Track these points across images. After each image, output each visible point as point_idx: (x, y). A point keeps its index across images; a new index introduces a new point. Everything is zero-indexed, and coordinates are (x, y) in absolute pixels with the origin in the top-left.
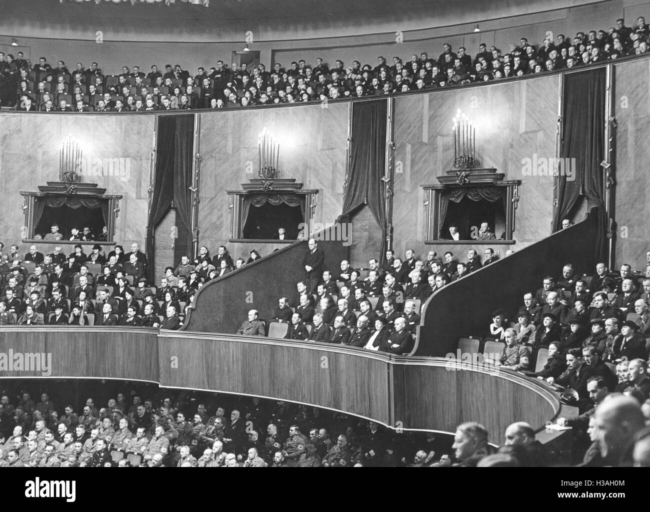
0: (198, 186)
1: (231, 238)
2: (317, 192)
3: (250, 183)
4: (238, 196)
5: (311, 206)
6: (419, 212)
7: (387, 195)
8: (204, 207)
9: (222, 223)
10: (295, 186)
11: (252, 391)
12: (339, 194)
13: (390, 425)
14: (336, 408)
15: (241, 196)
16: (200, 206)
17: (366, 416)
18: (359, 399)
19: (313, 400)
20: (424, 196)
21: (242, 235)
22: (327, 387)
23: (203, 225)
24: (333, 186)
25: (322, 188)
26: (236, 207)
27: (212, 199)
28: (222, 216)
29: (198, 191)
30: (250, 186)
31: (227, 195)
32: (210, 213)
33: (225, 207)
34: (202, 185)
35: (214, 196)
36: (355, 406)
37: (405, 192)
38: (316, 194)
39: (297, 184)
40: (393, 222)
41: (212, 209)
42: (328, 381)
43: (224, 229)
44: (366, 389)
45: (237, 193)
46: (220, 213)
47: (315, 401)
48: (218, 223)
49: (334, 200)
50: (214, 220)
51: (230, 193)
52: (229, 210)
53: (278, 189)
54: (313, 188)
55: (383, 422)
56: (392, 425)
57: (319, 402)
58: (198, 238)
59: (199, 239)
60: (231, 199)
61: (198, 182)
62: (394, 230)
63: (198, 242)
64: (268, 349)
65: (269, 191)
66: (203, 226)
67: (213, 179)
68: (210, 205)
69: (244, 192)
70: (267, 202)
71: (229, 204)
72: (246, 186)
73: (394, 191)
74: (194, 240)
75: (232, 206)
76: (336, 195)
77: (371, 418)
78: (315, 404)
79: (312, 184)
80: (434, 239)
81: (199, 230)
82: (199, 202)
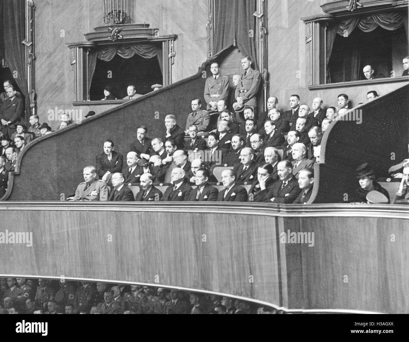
0: (33, 39)
1: (75, 100)
2: (175, 37)
3: (94, 31)
4: (81, 49)
5: (170, 55)
6: (300, 51)
7: (261, 33)
8: (42, 65)
9: (63, 83)
10: (148, 32)
11: (94, 274)
12: (202, 38)
13: (281, 305)
14: (205, 289)
15: (85, 49)
16: (37, 64)
17: (247, 296)
18: (236, 275)
19: (173, 281)
20: (306, 31)
21: (88, 96)
22: (191, 262)
23: (43, 87)
24: (194, 30)
25: (182, 32)
26: (80, 63)
27: (51, 54)
28: (63, 74)
29: (33, 46)
30: (94, 36)
31: (68, 49)
32: (49, 72)
33: (67, 65)
34: (37, 38)
35: (52, 51)
36: (231, 282)
37: (282, 28)
38: (174, 40)
39: (151, 30)
40: (269, 67)
41: (51, 66)
42: (193, 253)
43: (66, 90)
44: (246, 259)
45: (80, 46)
46: (61, 72)
47: (176, 282)
48: (59, 84)
49: (196, 47)
50: (54, 80)
51: (71, 46)
52: (71, 67)
53: (128, 37)
54: (171, 34)
55: (270, 302)
56: (285, 306)
57: (182, 282)
58: (36, 103)
59: (38, 104)
60: (73, 53)
61: (33, 34)
62: (271, 77)
63: (36, 107)
64: (112, 218)
65: (118, 40)
66: (41, 88)
67: (50, 30)
68: (48, 62)
69: (88, 43)
70: (117, 56)
71: (71, 60)
72: (90, 37)
73: (269, 29)
74: (32, 105)
75: (74, 62)
76: (198, 41)
77: (254, 298)
78: (176, 286)
79: (170, 29)
80: (321, 83)
81: (37, 93)
82: (35, 59)
